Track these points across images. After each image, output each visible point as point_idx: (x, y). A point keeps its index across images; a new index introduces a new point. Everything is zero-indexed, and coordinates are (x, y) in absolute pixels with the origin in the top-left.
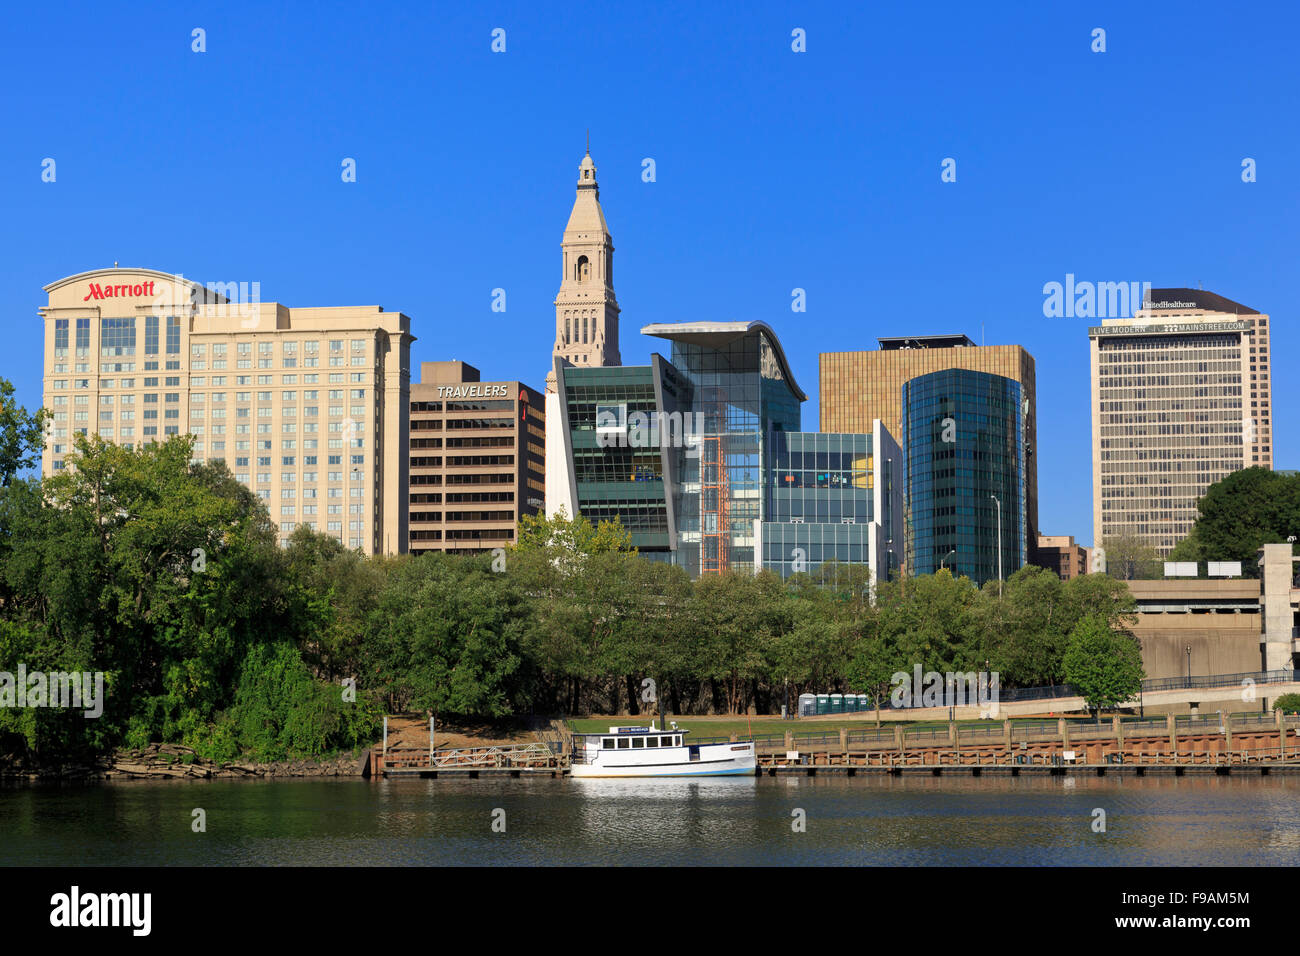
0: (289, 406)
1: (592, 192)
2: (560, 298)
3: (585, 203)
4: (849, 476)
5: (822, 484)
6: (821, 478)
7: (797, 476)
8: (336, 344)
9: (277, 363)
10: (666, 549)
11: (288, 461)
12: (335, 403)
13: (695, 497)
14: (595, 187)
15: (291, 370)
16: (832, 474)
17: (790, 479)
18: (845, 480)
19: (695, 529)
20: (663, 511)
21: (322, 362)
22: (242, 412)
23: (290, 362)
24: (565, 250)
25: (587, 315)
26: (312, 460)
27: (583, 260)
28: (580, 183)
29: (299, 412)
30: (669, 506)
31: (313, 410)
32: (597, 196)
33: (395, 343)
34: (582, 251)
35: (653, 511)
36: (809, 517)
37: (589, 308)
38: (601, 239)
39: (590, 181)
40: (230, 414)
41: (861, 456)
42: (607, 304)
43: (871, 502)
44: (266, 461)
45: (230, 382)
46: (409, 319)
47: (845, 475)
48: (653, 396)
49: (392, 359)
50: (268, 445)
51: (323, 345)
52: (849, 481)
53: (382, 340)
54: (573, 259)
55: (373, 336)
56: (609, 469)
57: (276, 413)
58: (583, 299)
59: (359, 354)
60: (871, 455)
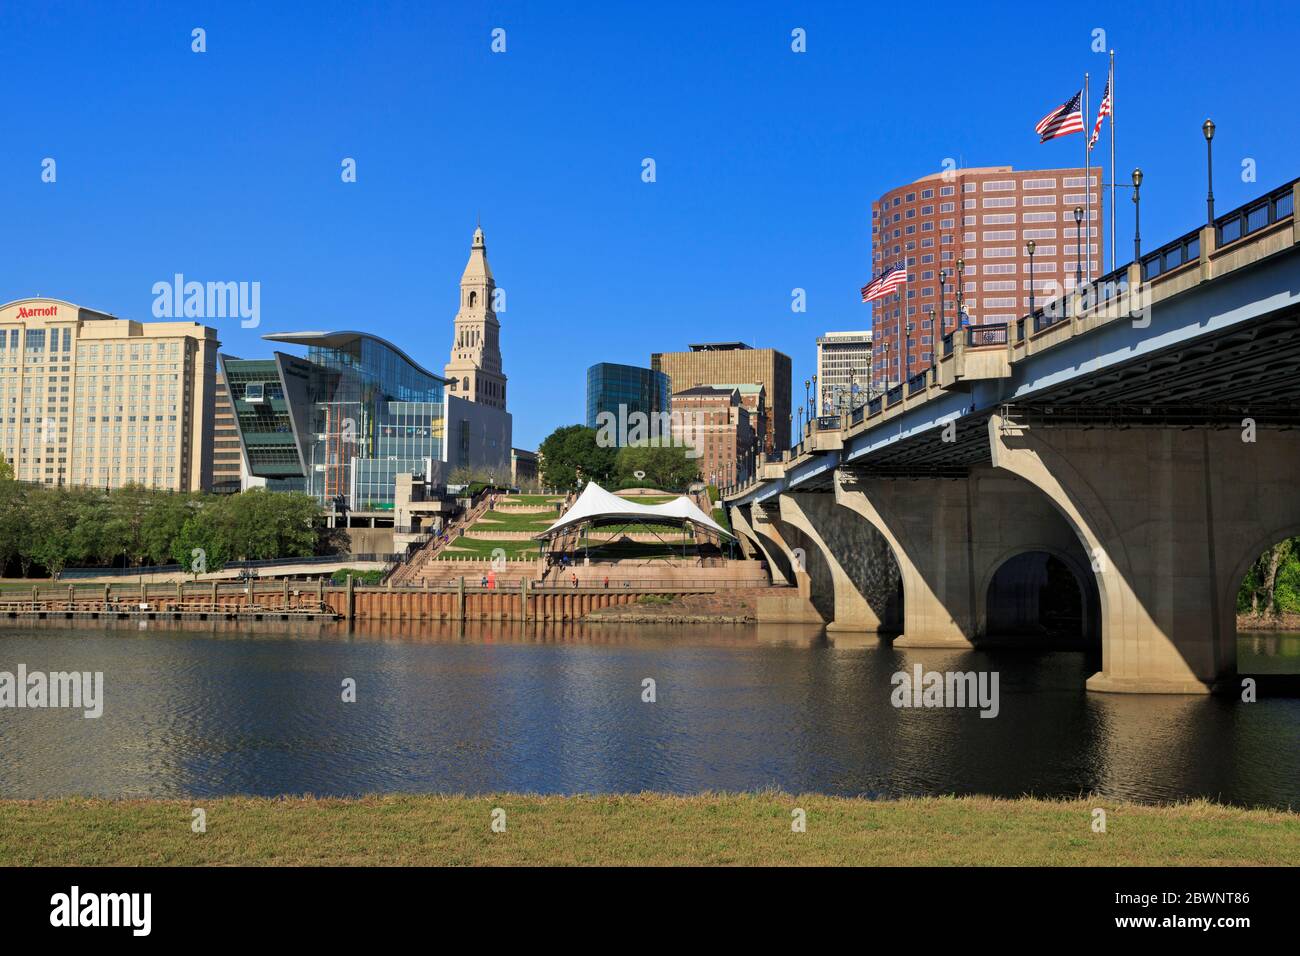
0: (133, 385)
1: (480, 252)
2: (458, 318)
3: (476, 257)
4: (428, 430)
5: (410, 435)
6: (409, 431)
7: (394, 430)
8: (162, 346)
9: (127, 358)
10: (301, 476)
11: (133, 419)
12: (160, 383)
13: (323, 442)
14: (483, 248)
15: (135, 362)
16: (417, 429)
17: (389, 432)
18: (425, 433)
19: (322, 462)
20: (296, 451)
21: (153, 357)
22: (106, 388)
23: (135, 357)
24: (462, 288)
25: (474, 329)
26: (146, 419)
27: (473, 294)
28: (473, 245)
29: (139, 389)
30: (299, 448)
31: (147, 387)
32: (484, 254)
33: (202, 345)
34: (472, 288)
35: (290, 451)
36: (401, 456)
37: (475, 324)
38: (484, 281)
39: (480, 244)
40: (99, 389)
41: (436, 417)
42: (486, 322)
43: (442, 446)
44: (120, 419)
45: (99, 369)
46: (216, 331)
47: (426, 429)
48: (278, 379)
49: (200, 357)
50: (121, 408)
51: (154, 346)
52: (429, 434)
53: (191, 344)
54: (466, 295)
55: (183, 340)
56: (261, 424)
57: (125, 389)
58: (472, 319)
59: (175, 353)
60: (442, 417)
